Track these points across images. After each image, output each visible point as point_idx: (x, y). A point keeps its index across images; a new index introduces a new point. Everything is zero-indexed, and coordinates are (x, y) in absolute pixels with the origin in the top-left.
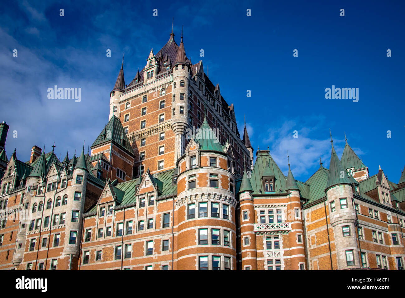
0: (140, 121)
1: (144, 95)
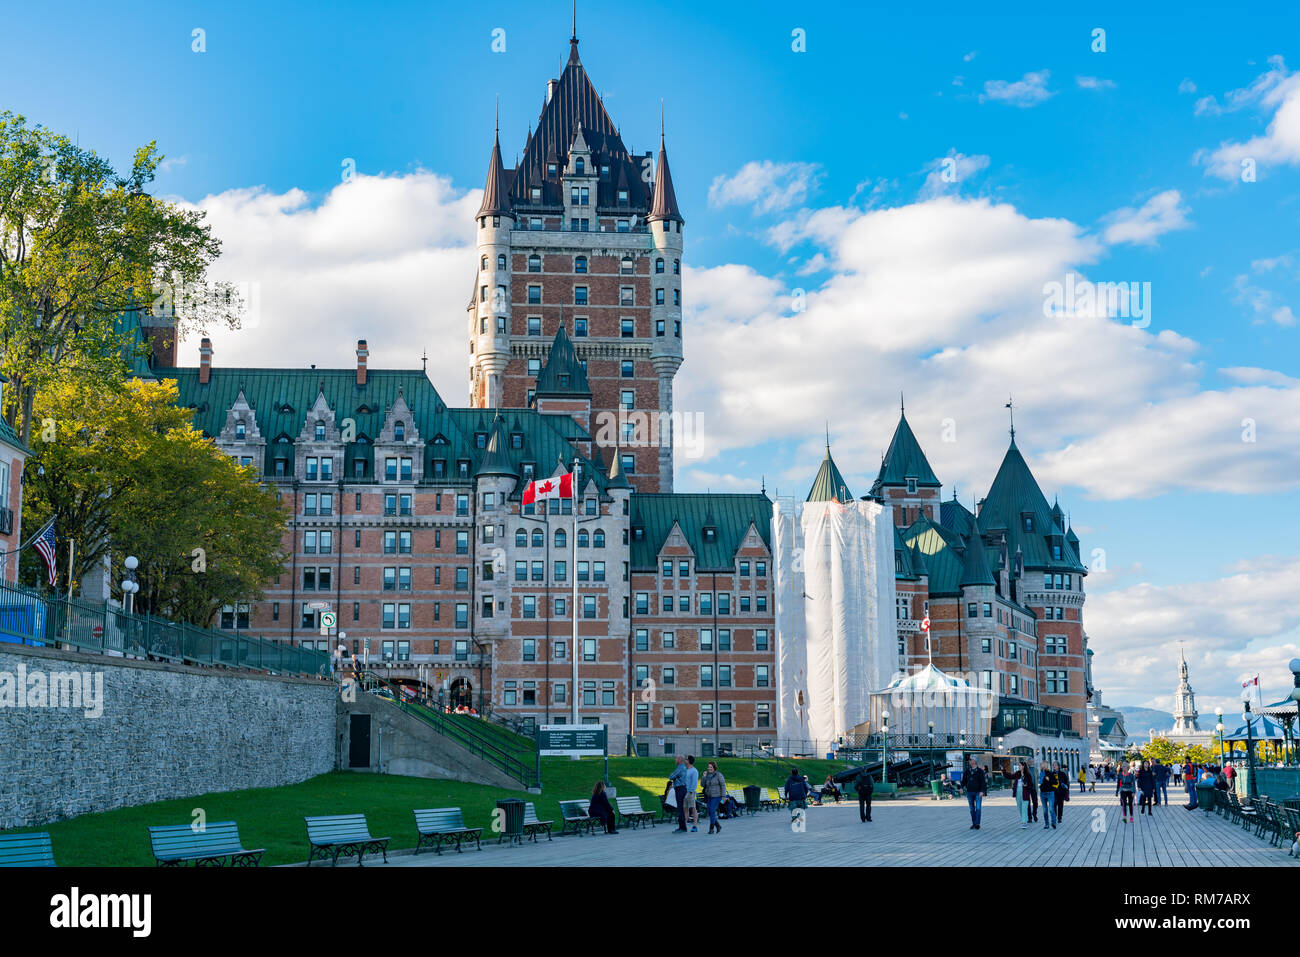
0: (572, 316)
1: (580, 254)
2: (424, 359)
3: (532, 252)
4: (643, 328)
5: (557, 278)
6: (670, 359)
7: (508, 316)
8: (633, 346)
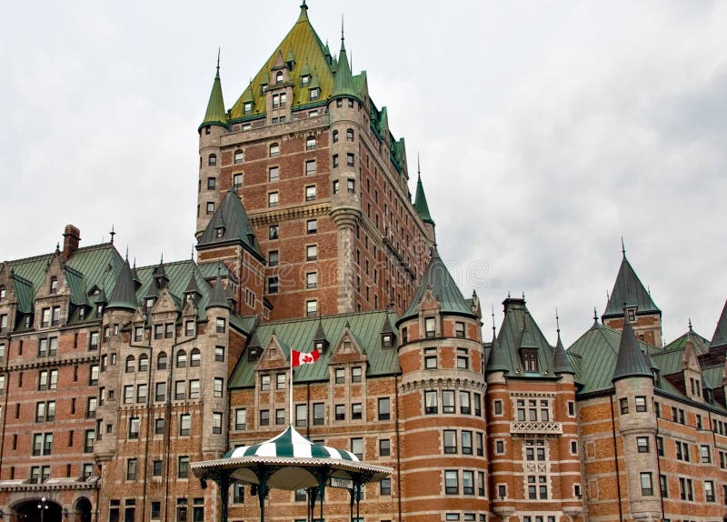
0: (265, 191)
1: (272, 142)
2: (113, 234)
3: (236, 149)
4: (323, 190)
5: (253, 165)
6: (343, 212)
7: (217, 201)
8: (315, 207)
